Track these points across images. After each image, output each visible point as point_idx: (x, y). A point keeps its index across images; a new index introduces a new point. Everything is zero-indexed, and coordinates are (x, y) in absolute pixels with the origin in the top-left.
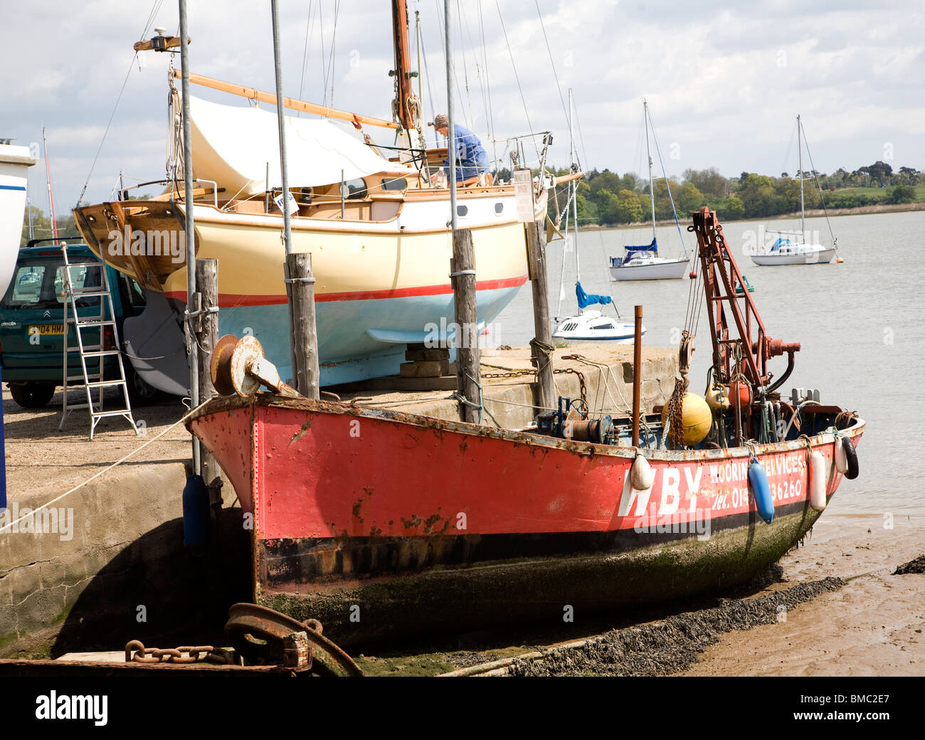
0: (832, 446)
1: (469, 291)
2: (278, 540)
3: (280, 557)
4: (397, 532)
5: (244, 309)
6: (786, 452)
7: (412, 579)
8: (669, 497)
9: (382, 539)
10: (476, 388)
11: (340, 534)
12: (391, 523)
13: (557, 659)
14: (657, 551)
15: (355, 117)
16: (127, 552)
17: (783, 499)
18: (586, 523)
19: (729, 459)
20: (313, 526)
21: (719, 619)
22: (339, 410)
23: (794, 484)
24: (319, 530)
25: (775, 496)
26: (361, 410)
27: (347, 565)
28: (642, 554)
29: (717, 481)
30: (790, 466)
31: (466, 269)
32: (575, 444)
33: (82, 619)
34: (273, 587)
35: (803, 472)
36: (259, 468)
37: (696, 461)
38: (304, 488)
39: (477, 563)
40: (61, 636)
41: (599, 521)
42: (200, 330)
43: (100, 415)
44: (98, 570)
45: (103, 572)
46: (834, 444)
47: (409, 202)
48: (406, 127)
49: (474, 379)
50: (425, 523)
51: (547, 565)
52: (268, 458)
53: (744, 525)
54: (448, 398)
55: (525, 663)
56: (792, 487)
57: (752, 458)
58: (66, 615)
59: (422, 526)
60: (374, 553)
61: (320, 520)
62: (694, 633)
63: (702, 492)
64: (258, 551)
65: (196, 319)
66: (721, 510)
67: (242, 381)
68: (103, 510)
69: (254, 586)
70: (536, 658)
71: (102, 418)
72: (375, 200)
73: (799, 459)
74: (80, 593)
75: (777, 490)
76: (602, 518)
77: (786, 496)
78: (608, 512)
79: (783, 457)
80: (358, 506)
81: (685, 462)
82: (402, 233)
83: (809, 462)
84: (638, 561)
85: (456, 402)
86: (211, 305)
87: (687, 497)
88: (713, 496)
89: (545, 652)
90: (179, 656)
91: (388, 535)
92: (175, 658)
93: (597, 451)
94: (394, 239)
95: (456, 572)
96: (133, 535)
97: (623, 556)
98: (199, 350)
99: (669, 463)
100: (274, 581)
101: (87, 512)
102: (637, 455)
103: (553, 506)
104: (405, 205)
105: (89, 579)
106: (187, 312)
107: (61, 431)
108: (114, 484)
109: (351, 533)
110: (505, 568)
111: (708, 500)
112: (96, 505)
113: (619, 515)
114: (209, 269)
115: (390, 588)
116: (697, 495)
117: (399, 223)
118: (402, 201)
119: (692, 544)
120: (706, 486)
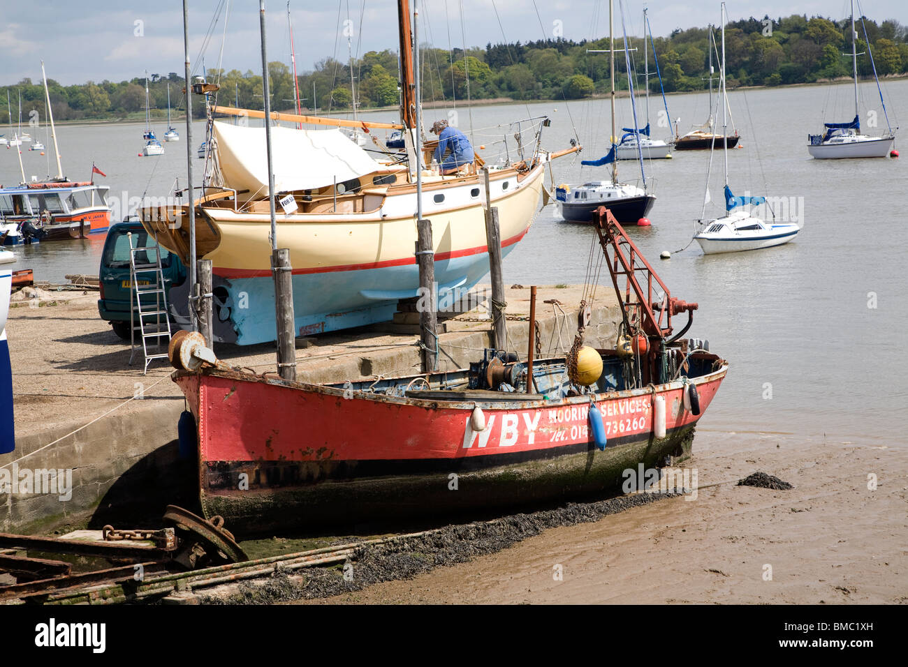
0: (681, 391)
1: (428, 266)
2: (216, 462)
3: (217, 473)
4: (297, 458)
5: (261, 279)
6: (630, 398)
7: (310, 489)
8: (508, 434)
9: (287, 463)
10: (433, 338)
11: (258, 458)
12: (292, 452)
13: (395, 544)
14: (500, 471)
15: (363, 124)
16: (143, 461)
17: (625, 432)
18: (438, 452)
19: (568, 405)
20: (239, 453)
21: (552, 518)
22: (255, 379)
23: (638, 420)
24: (244, 456)
25: (617, 430)
26: (269, 379)
27: (263, 479)
28: (488, 473)
29: (555, 422)
30: (633, 408)
31: (426, 249)
32: (421, 401)
33: (110, 505)
34: (213, 492)
35: (648, 412)
36: (204, 415)
37: (535, 409)
38: (233, 429)
39: (357, 479)
40: (95, 516)
41: (447, 451)
42: (199, 310)
43: (152, 357)
44: (122, 473)
45: (126, 474)
46: (683, 389)
47: (390, 196)
48: (409, 127)
49: (431, 332)
50: (316, 452)
51: (410, 480)
52: (210, 409)
53: (583, 451)
54: (413, 345)
55: (365, 547)
56: (635, 422)
57: (591, 404)
58: (99, 502)
59: (314, 454)
60: (282, 472)
61: (244, 449)
62: (523, 528)
63: (540, 429)
64: (202, 469)
65: (196, 301)
66: (559, 442)
67: (188, 361)
68: (127, 433)
69: (199, 491)
70: (377, 544)
71: (153, 359)
72: (366, 194)
73: (645, 402)
74: (109, 488)
75: (618, 426)
76: (450, 449)
77: (629, 429)
78: (454, 446)
79: (626, 402)
80: (270, 441)
81: (523, 409)
82: (384, 219)
83: (653, 404)
84: (484, 478)
85: (418, 348)
86: (206, 292)
87: (526, 433)
88: (551, 432)
89: (386, 540)
90: (135, 536)
91: (291, 460)
92: (132, 537)
93: (440, 406)
94: (377, 225)
95: (342, 484)
96: (149, 449)
97: (471, 474)
98: (199, 323)
99: (508, 411)
100: (213, 488)
101: (114, 434)
102: (475, 407)
103: (410, 442)
104: (387, 199)
105: (116, 478)
106: (190, 297)
107: (130, 365)
108: (135, 415)
109: (265, 458)
110: (378, 482)
111: (547, 435)
112: (121, 430)
113: (464, 447)
114: (205, 268)
115: (295, 494)
116: (535, 432)
117: (381, 212)
118: (384, 196)
119: (531, 466)
120: (544, 425)
